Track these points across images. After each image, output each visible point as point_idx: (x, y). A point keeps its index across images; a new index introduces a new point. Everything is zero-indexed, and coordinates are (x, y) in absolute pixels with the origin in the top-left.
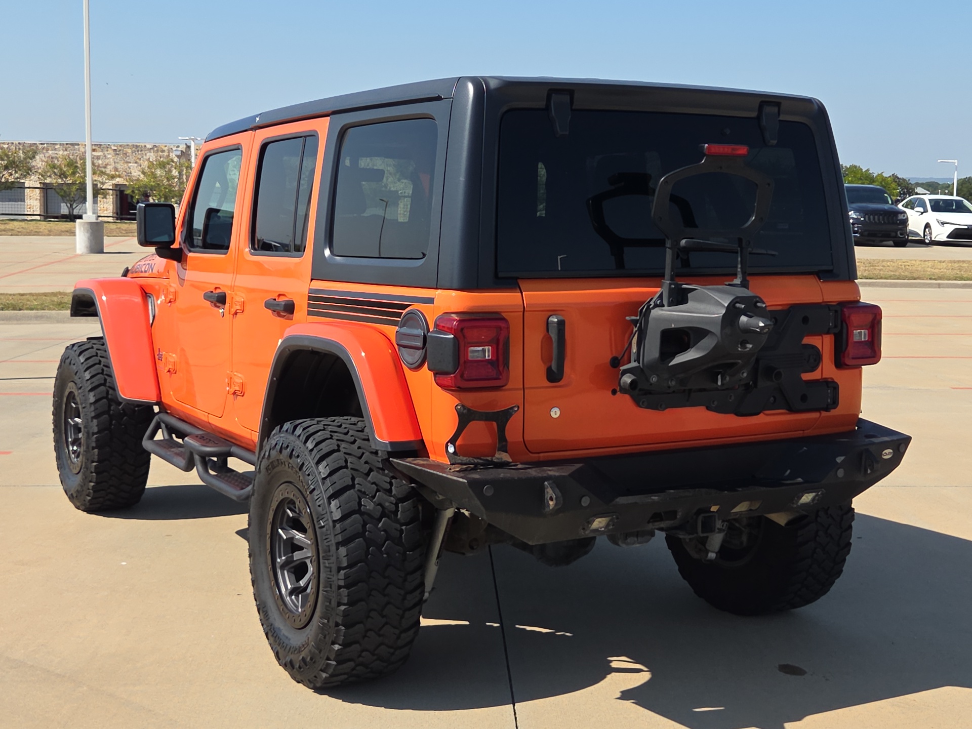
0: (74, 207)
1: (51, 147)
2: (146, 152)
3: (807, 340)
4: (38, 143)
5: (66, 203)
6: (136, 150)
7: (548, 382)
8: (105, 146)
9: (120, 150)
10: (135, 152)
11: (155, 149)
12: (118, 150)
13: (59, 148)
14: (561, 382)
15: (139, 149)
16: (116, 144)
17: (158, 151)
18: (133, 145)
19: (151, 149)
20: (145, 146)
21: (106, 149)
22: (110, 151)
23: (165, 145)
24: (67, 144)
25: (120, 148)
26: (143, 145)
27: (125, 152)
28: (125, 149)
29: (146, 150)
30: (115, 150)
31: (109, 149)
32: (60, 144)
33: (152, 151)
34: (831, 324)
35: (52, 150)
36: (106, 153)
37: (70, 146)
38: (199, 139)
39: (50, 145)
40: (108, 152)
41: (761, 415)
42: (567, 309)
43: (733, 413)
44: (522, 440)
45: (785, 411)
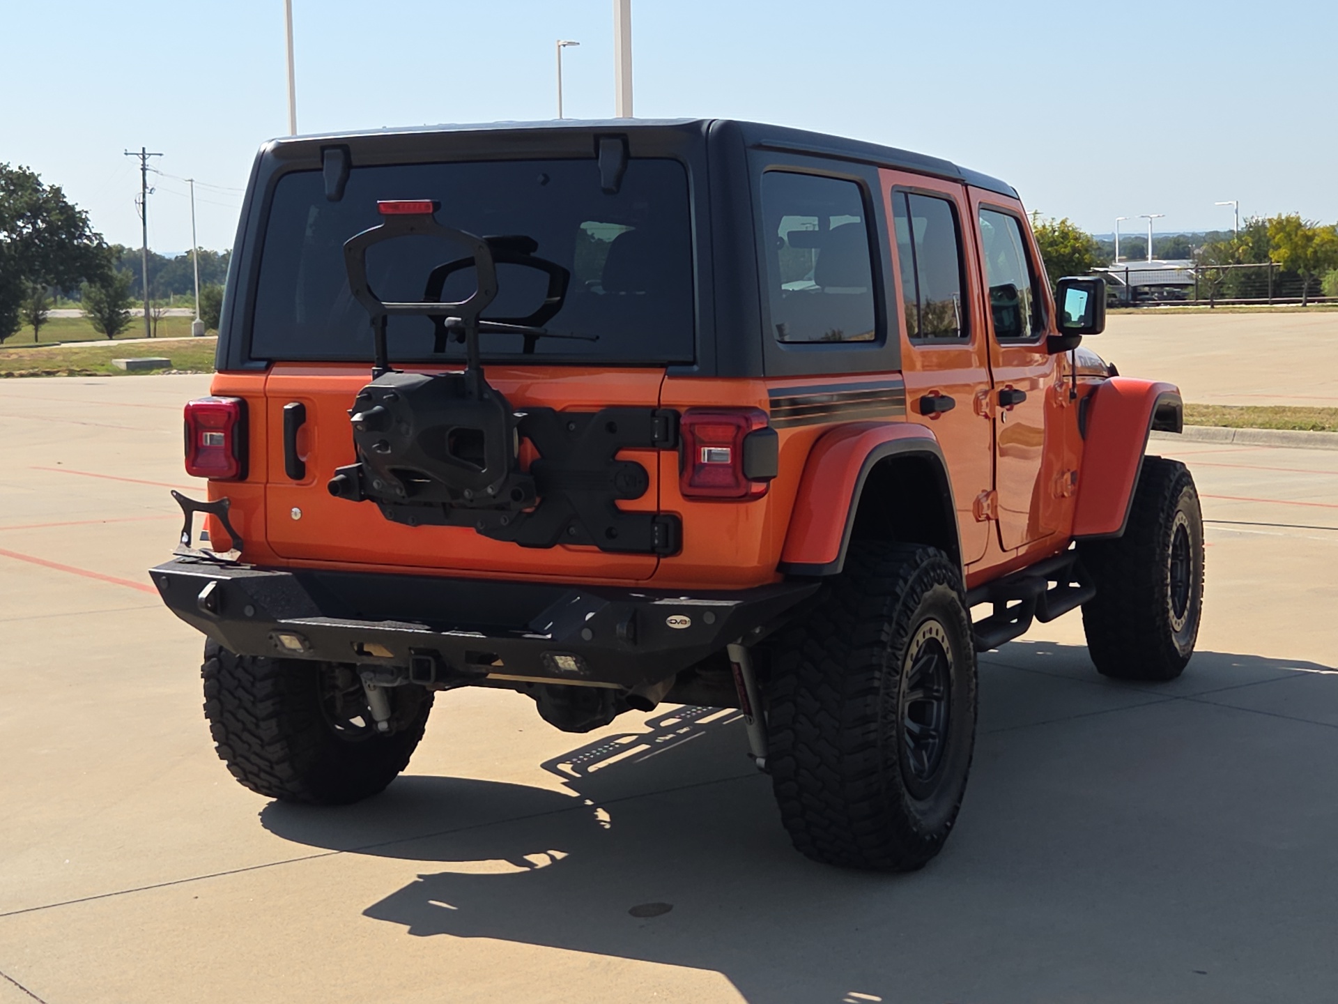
3: (625, 455)
7: (287, 477)
14: (304, 479)
34: (657, 436)
41: (558, 548)
42: (312, 397)
43: (513, 541)
44: (264, 539)
45: (596, 548)
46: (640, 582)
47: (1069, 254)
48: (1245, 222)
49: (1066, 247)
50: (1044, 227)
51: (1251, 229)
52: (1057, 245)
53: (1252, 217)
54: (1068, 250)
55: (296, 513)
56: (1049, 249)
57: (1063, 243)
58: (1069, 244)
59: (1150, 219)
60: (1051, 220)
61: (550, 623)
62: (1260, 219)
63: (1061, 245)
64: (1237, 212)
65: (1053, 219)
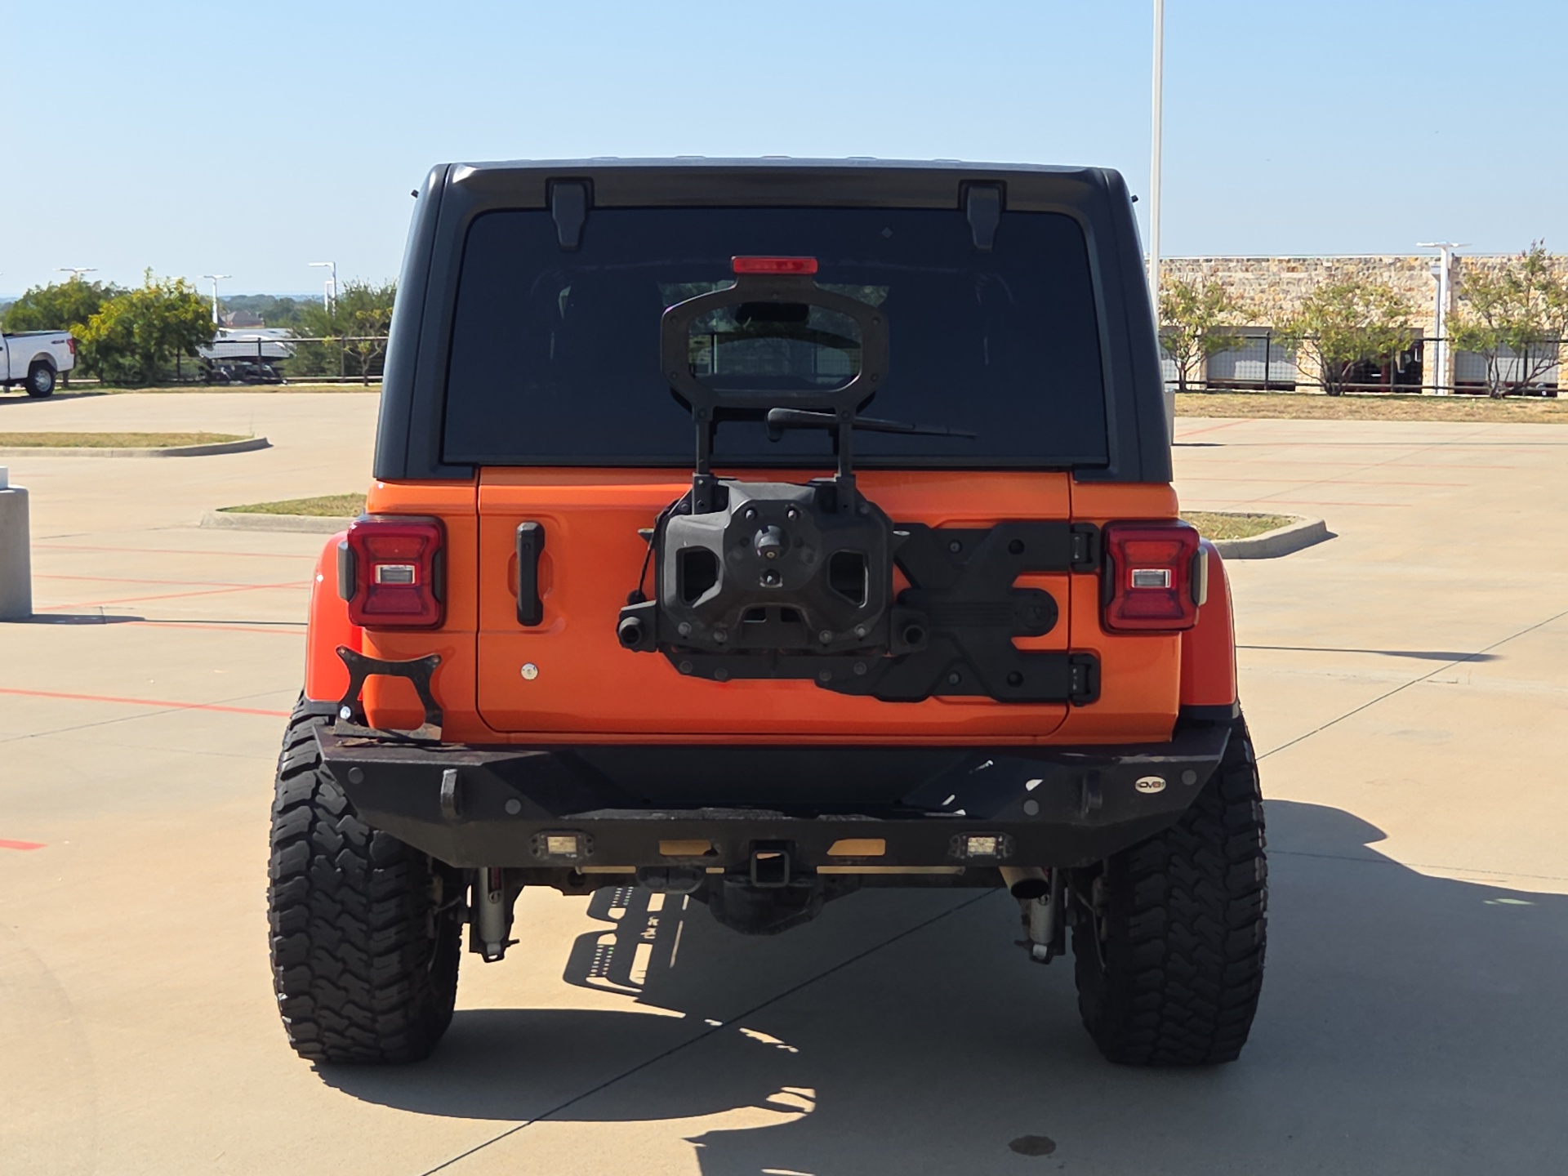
0: (1186, 369)
1: (1222, 265)
2: (1382, 270)
3: (1025, 581)
4: (1202, 259)
5: (1175, 361)
6: (1365, 267)
7: (518, 624)
8: (1311, 261)
9: (1337, 268)
10: (1363, 270)
11: (1398, 264)
12: (1333, 268)
13: (1235, 266)
14: (541, 625)
15: (1369, 265)
16: (1331, 258)
17: (1402, 267)
18: (1360, 259)
19: (1391, 264)
20: (1381, 260)
21: (1314, 267)
22: (1320, 270)
23: (1416, 257)
24: (1248, 260)
25: (1337, 265)
26: (1377, 258)
27: (1345, 272)
28: (1345, 267)
29: (1381, 268)
30: (1328, 267)
31: (1318, 267)
32: (1238, 261)
33: (1392, 268)
34: (1076, 557)
35: (1224, 271)
36: (1313, 273)
37: (1253, 263)
38: (1455, 245)
39: (1221, 262)
40: (1317, 272)
41: (931, 701)
42: (554, 514)
43: (871, 695)
44: (475, 709)
45: (988, 699)
46: (1038, 738)
47: (191, 320)
48: (345, 286)
49: (187, 312)
50: (158, 286)
51: (352, 295)
52: (176, 310)
53: (353, 282)
54: (190, 316)
55: (529, 672)
56: (167, 314)
57: (183, 307)
58: (191, 309)
59: (214, 281)
60: (165, 279)
61: (950, 796)
62: (362, 284)
63: (181, 310)
64: (334, 276)
65: (168, 278)
